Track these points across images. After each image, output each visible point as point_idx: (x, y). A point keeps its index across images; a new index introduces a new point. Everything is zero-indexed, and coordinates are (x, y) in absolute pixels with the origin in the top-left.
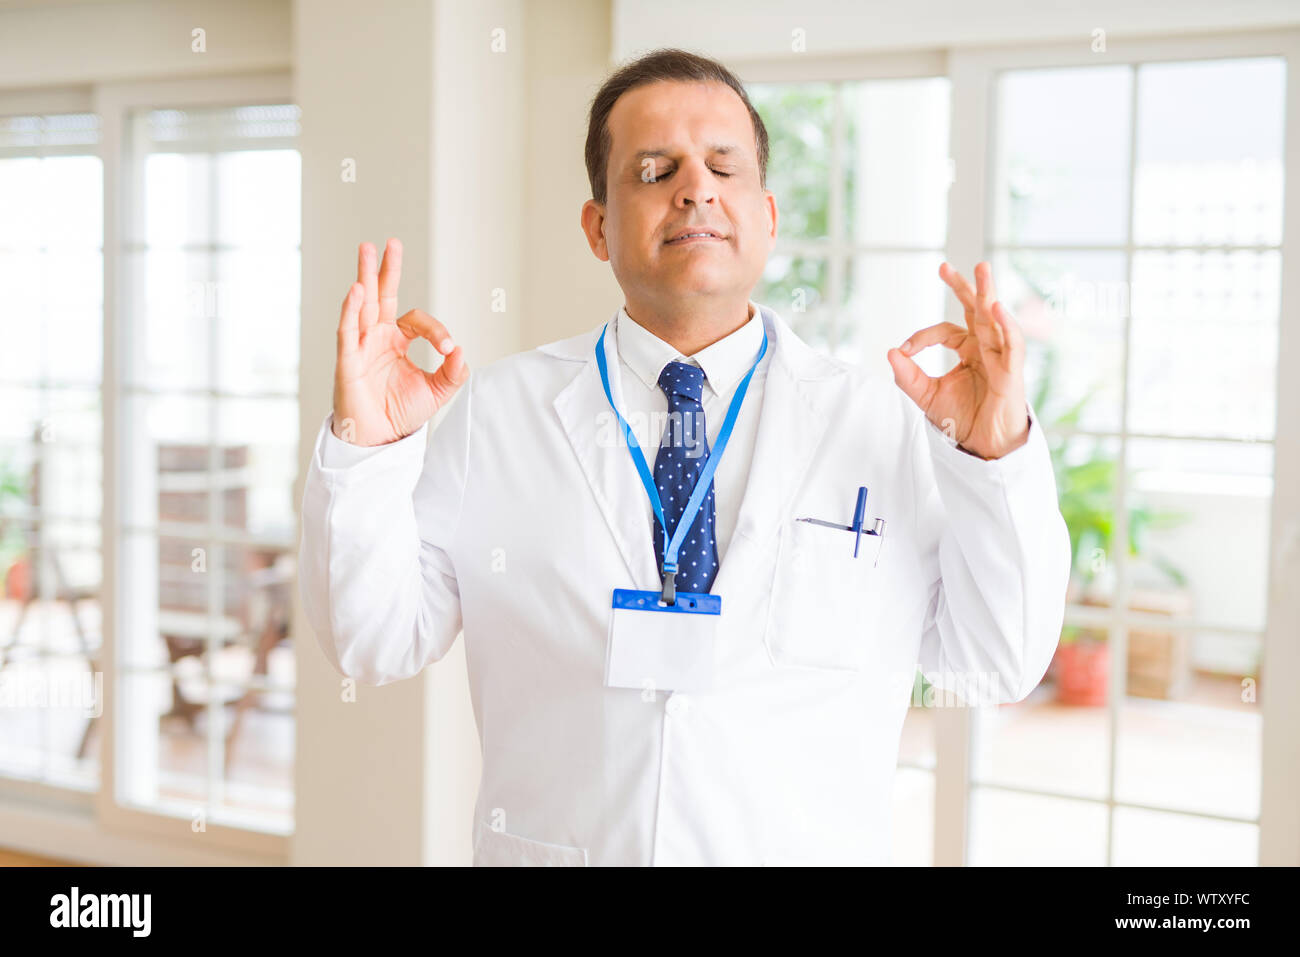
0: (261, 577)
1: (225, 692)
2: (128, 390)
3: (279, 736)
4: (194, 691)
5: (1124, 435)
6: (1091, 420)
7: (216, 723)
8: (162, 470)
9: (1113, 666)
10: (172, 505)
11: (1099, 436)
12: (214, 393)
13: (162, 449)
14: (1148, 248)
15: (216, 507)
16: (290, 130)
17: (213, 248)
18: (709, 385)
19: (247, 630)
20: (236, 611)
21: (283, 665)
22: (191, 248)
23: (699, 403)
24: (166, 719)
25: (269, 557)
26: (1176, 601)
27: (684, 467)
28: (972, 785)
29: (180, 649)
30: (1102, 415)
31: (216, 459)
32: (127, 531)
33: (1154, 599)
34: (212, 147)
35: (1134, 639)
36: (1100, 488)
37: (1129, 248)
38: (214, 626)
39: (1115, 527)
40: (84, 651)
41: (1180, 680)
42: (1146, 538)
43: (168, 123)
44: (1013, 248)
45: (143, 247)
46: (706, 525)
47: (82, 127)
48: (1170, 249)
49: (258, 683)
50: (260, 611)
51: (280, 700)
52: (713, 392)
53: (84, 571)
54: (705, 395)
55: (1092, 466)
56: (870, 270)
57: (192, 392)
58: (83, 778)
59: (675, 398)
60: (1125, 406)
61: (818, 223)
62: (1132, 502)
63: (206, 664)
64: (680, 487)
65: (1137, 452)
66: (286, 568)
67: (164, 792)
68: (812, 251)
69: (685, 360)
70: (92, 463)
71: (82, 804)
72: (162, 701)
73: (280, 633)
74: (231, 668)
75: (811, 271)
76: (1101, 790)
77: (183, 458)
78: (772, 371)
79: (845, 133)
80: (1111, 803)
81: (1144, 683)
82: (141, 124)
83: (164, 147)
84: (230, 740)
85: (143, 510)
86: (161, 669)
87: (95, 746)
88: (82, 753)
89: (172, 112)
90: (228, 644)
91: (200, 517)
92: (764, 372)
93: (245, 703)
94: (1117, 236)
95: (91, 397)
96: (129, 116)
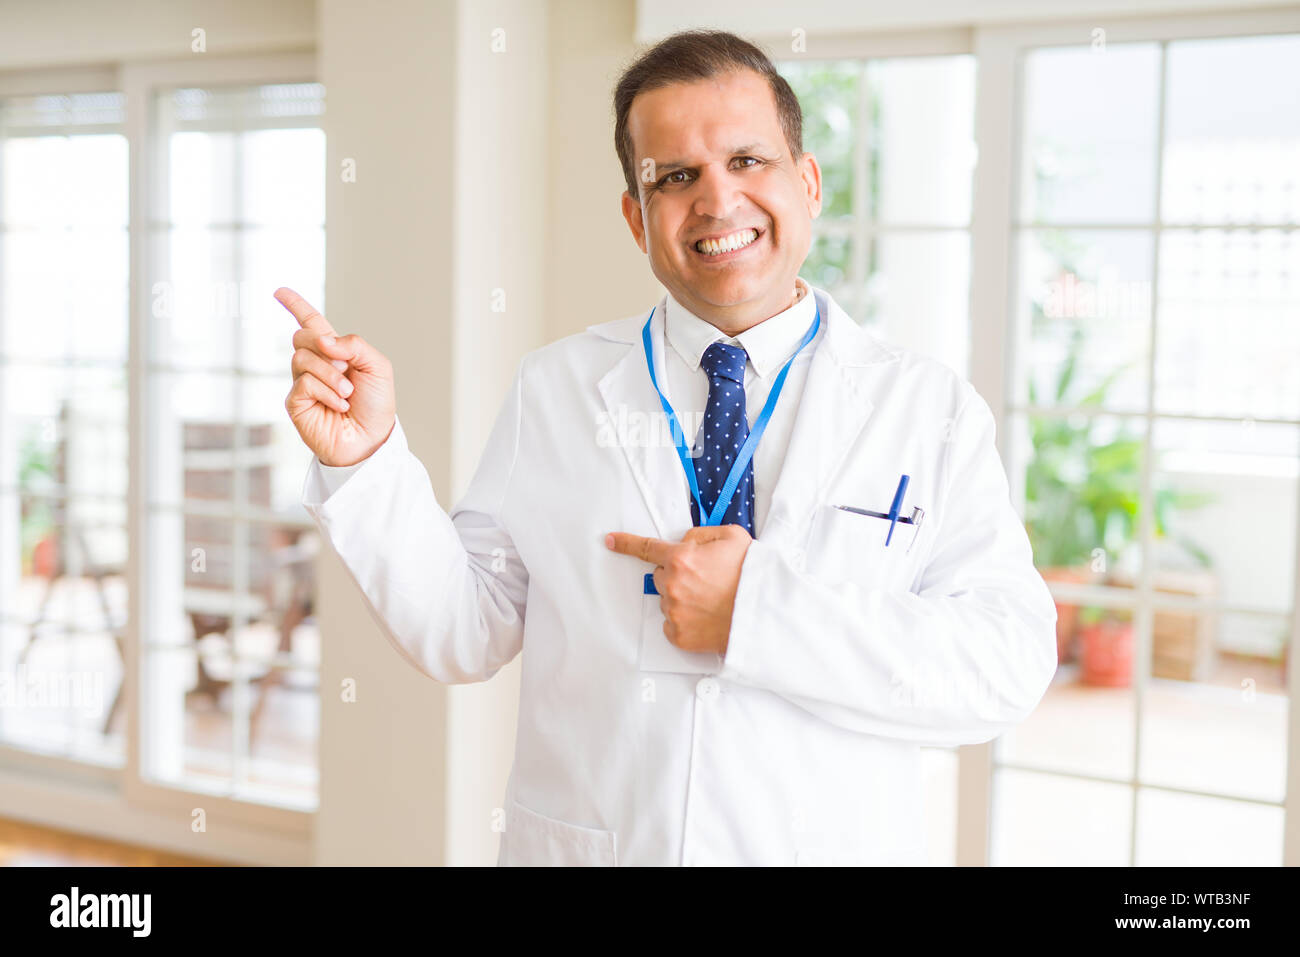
0: (285, 555)
1: (249, 669)
2: (153, 368)
3: (303, 713)
4: (219, 668)
5: (1151, 415)
6: (1117, 400)
7: (241, 700)
8: (187, 448)
9: (1138, 647)
10: (197, 483)
11: (1125, 416)
12: (239, 372)
13: (188, 427)
14: (1176, 227)
15: (241, 485)
16: (315, 109)
17: (238, 227)
18: (752, 367)
19: (271, 608)
20: (260, 588)
21: (307, 642)
22: (216, 227)
23: (740, 384)
24: (191, 696)
25: (293, 535)
26: (1200, 582)
27: (722, 449)
28: (996, 766)
29: (205, 626)
30: (1128, 395)
31: (240, 438)
32: (152, 508)
33: (1179, 580)
34: (235, 126)
35: (1159, 619)
36: (1126, 468)
37: (1157, 227)
38: (238, 604)
39: (1142, 509)
40: (110, 628)
41: (1205, 662)
42: (1173, 518)
43: (192, 102)
44: (1039, 226)
45: (169, 226)
46: (743, 508)
47: (107, 106)
48: (1196, 228)
49: (282, 661)
50: (284, 589)
51: (304, 677)
52: (756, 374)
53: (110, 548)
54: (747, 377)
55: (1117, 446)
56: (894, 249)
57: (215, 371)
58: (110, 754)
59: (716, 379)
60: (1152, 386)
61: (843, 203)
62: (1158, 483)
63: (231, 641)
64: (718, 469)
65: (1164, 433)
66: (309, 546)
67: (190, 768)
68: (837, 231)
69: (728, 341)
70: (117, 441)
71: (110, 780)
72: (187, 678)
73: (303, 610)
74: (256, 645)
75: (835, 251)
76: (1126, 772)
77: (207, 437)
78: (818, 356)
79: (870, 114)
80: (1136, 785)
81: (1169, 665)
82: (166, 103)
83: (189, 126)
84: (255, 716)
85: (168, 488)
86: (185, 646)
87: (122, 722)
88: (108, 728)
89: (196, 91)
90: (252, 621)
91: (224, 495)
92: (810, 355)
93: (269, 681)
94: (1144, 214)
95: (119, 375)
96: (155, 94)
